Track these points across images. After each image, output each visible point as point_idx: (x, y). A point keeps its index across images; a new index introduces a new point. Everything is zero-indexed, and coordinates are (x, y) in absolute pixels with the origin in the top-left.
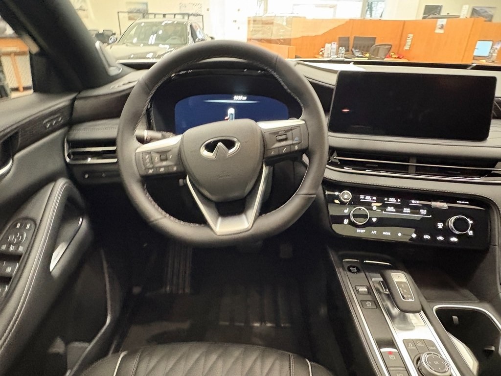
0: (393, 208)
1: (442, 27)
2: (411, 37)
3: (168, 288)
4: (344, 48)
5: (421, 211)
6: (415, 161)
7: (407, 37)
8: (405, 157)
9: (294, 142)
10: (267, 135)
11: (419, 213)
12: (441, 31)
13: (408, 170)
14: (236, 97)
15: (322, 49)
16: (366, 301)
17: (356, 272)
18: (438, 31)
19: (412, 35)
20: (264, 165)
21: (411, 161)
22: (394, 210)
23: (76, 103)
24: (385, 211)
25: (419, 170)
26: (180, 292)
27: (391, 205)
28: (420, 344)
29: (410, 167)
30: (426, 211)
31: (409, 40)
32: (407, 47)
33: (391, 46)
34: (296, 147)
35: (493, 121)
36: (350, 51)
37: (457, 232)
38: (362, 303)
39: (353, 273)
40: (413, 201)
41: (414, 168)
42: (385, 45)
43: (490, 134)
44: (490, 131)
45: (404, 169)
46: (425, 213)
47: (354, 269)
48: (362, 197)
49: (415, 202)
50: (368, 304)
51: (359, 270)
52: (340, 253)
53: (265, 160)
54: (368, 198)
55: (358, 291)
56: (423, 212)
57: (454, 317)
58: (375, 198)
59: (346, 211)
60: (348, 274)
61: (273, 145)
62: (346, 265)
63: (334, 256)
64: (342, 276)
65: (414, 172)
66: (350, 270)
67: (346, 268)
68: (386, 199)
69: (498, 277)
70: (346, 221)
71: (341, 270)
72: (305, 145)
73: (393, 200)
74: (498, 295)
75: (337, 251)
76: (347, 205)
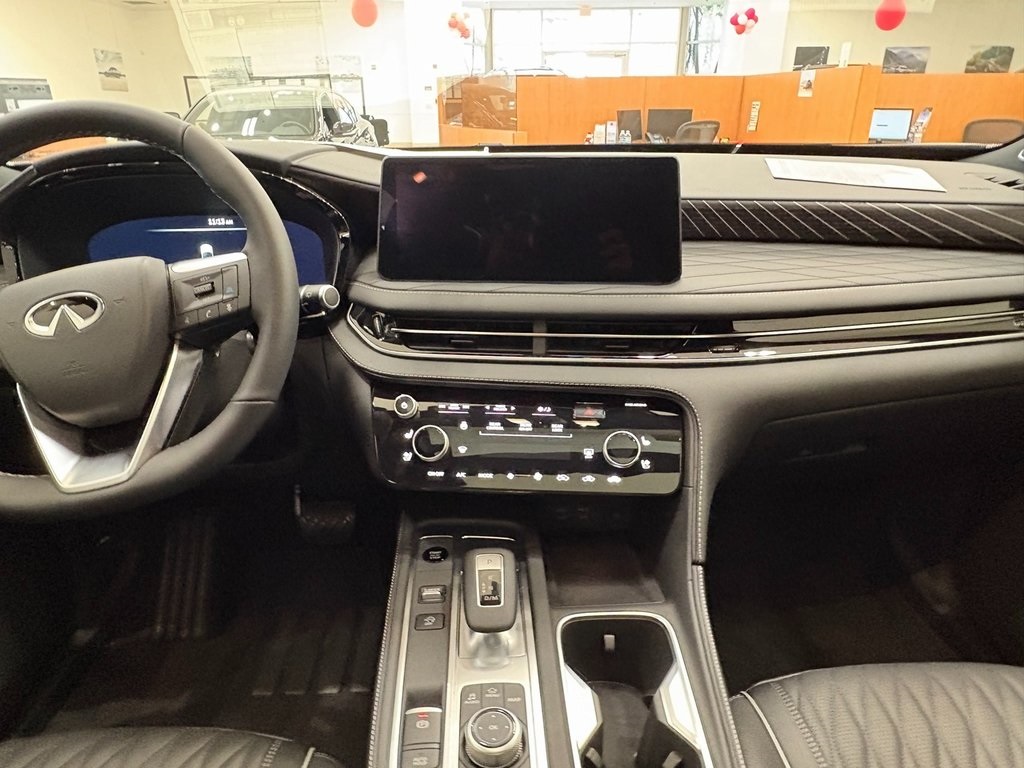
0: (499, 424)
1: (809, 86)
2: (758, 107)
3: (159, 628)
4: (628, 132)
5: (553, 426)
6: (545, 329)
7: (750, 107)
8: (524, 321)
9: (225, 297)
10: (186, 291)
11: (549, 432)
12: (808, 94)
13: (531, 347)
14: (211, 221)
15: (589, 136)
16: (427, 615)
17: (439, 560)
18: (804, 93)
19: (758, 103)
20: (175, 346)
21: (535, 328)
22: (502, 428)
24: (484, 431)
25: (555, 346)
26: (184, 634)
27: (497, 418)
28: (492, 694)
29: (535, 341)
30: (562, 426)
31: (754, 113)
32: (752, 127)
33: (718, 124)
34: (229, 308)
36: (644, 136)
37: (618, 465)
38: (418, 622)
39: (434, 561)
40: (540, 409)
41: (543, 341)
42: (709, 122)
45: (524, 346)
46: (561, 430)
47: (435, 555)
48: (442, 406)
49: (543, 410)
50: (429, 622)
51: (444, 555)
52: (423, 524)
53: (178, 336)
54: (454, 407)
55: (421, 598)
56: (557, 428)
57: (607, 636)
58: (466, 406)
59: (408, 436)
60: (421, 563)
61: (188, 304)
62: (424, 547)
63: (404, 533)
64: (401, 568)
65: (543, 351)
66: (426, 557)
67: (421, 552)
68: (488, 407)
69: (689, 548)
70: (407, 457)
71: (407, 557)
72: (243, 303)
73: (501, 408)
74: (686, 585)
75: (415, 519)
76: (413, 423)
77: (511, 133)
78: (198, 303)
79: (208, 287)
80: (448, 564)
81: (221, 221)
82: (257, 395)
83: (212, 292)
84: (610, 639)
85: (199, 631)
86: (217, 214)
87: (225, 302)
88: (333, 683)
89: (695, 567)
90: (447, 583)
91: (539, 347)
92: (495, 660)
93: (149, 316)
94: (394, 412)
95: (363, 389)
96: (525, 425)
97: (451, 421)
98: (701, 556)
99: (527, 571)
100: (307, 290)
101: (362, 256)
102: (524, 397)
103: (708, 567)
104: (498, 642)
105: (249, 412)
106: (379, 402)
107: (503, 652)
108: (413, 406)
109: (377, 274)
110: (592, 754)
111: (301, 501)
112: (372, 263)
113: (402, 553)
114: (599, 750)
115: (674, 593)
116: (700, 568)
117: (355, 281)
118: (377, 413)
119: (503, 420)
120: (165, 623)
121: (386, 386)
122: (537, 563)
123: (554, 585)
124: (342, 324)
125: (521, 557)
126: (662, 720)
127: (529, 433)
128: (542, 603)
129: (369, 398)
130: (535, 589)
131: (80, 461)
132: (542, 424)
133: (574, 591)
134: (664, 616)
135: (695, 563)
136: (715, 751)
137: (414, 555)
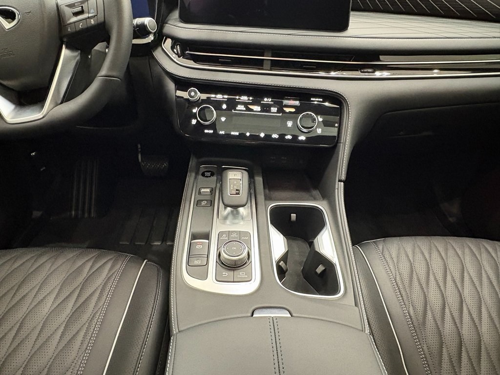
0: (243, 106)
5: (272, 108)
6: (270, 55)
8: (259, 49)
9: (90, 15)
11: (269, 111)
13: (262, 66)
16: (203, 200)
17: (210, 176)
20: (64, 47)
21: (265, 54)
22: (244, 109)
24: (235, 110)
25: (275, 65)
27: (242, 103)
28: (234, 235)
29: (265, 62)
30: (276, 109)
34: (92, 22)
37: (304, 130)
38: (198, 203)
39: (207, 177)
40: (266, 99)
41: (269, 62)
43: (350, 24)
44: (350, 21)
45: (259, 64)
46: (276, 111)
47: (208, 174)
48: (213, 96)
49: (267, 100)
50: (204, 203)
51: (212, 174)
52: (203, 159)
53: (65, 40)
54: (219, 97)
55: (200, 193)
56: (274, 110)
57: (292, 215)
58: (226, 97)
59: (195, 111)
60: (200, 177)
61: (69, 20)
62: (202, 170)
63: (193, 163)
64: (190, 179)
65: (269, 69)
66: (203, 175)
67: (201, 173)
68: (237, 97)
69: (338, 173)
70: (194, 122)
71: (193, 174)
72: (101, 18)
73: (244, 98)
74: (334, 191)
75: (198, 157)
76: (197, 103)
78: (74, 19)
79: (79, 9)
80: (214, 178)
82: (110, 74)
83: (82, 12)
84: (293, 216)
87: (90, 18)
88: (158, 240)
89: (339, 183)
90: (214, 186)
91: (267, 65)
92: (236, 221)
93: (46, 23)
94: (188, 99)
95: (171, 86)
96: (257, 108)
97: (217, 105)
98: (343, 177)
99: (254, 182)
100: (138, 21)
101: (170, 10)
102: (257, 92)
103: (347, 183)
104: (238, 213)
105: (108, 83)
106: (180, 93)
107: (240, 218)
108: (197, 95)
109: (179, 20)
110: (282, 263)
112: (176, 14)
113: (191, 172)
114: (286, 263)
115: (327, 195)
116: (342, 183)
117: (167, 23)
118: (178, 99)
119: (245, 104)
121: (183, 83)
122: (259, 180)
123: (267, 191)
124: (159, 49)
125: (251, 177)
126: (317, 250)
127: (259, 112)
128: (261, 198)
129: (174, 92)
130: (258, 191)
132: (266, 108)
133: (277, 194)
134: (322, 206)
135: (340, 181)
136: (342, 262)
137: (197, 174)
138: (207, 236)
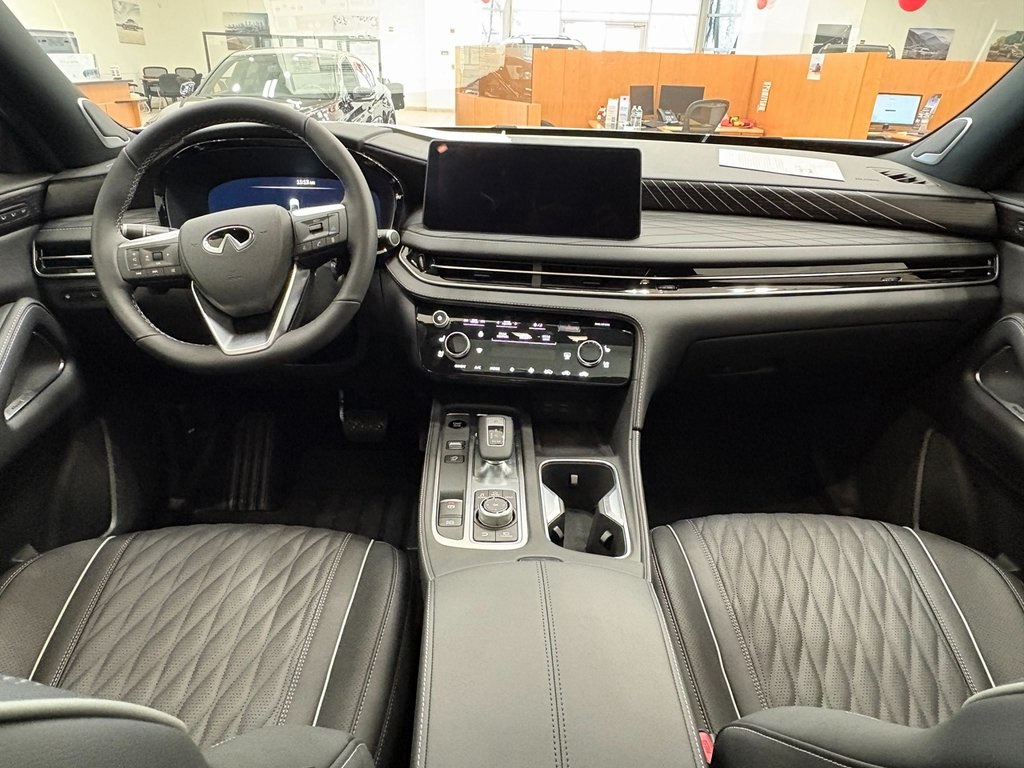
0: (506, 334)
1: (818, 69)
2: (768, 87)
3: (231, 502)
4: (640, 108)
5: (544, 336)
6: (540, 268)
7: (762, 87)
8: (526, 262)
9: (330, 233)
10: (299, 226)
11: (540, 340)
13: (531, 282)
14: (300, 182)
15: (602, 110)
16: (452, 456)
17: (460, 427)
18: (813, 76)
19: (769, 83)
20: (295, 266)
21: (535, 268)
22: (507, 337)
23: (50, 187)
24: (495, 338)
25: (547, 281)
26: (252, 508)
27: (505, 330)
29: (534, 277)
30: (549, 337)
31: (765, 93)
32: (761, 107)
33: (727, 103)
34: (333, 240)
35: (643, 214)
36: (655, 111)
37: (587, 364)
38: (446, 459)
39: (456, 428)
40: (535, 325)
41: (539, 278)
42: (719, 101)
43: (642, 230)
44: (642, 226)
45: (526, 280)
46: (549, 340)
47: (458, 425)
48: (466, 320)
49: (537, 326)
50: (454, 459)
51: (464, 425)
52: (448, 406)
53: (297, 259)
54: (474, 321)
55: (448, 447)
56: (546, 338)
57: (572, 476)
58: (483, 321)
59: (441, 340)
60: (447, 429)
61: (305, 237)
62: (449, 420)
63: (435, 410)
64: (434, 430)
65: (539, 284)
66: (451, 425)
67: (447, 423)
68: (498, 322)
69: (632, 419)
70: (441, 354)
71: (438, 424)
72: (343, 237)
73: (507, 323)
74: (627, 443)
75: (443, 404)
76: (444, 331)
77: (525, 104)
78: (311, 237)
79: (319, 226)
80: (466, 430)
81: (306, 182)
82: (351, 297)
83: (321, 230)
84: (574, 478)
85: (263, 506)
86: (303, 176)
87: (330, 236)
89: (634, 432)
90: (466, 439)
91: (537, 281)
92: (497, 480)
93: (281, 240)
94: (433, 324)
95: (409, 308)
96: (524, 336)
97: (472, 332)
98: (639, 425)
99: (521, 434)
100: (381, 233)
101: (411, 211)
102: (524, 316)
103: (645, 433)
104: (500, 469)
105: (346, 307)
106: (422, 318)
107: (502, 476)
108: (443, 319)
109: (422, 225)
110: (556, 529)
111: (344, 411)
112: (419, 217)
113: (434, 421)
114: (562, 529)
115: (619, 450)
116: (638, 432)
117: (406, 229)
118: (420, 325)
119: (508, 331)
120: (237, 498)
121: (426, 305)
122: (528, 431)
123: (539, 447)
124: (395, 261)
125: (517, 427)
126: (602, 512)
127: (529, 340)
128: (530, 452)
129: (414, 315)
130: (525, 443)
131: (233, 340)
132: (536, 336)
133: (549, 451)
134: (611, 462)
135: (635, 429)
136: (632, 525)
137: (443, 423)
138: (461, 496)
